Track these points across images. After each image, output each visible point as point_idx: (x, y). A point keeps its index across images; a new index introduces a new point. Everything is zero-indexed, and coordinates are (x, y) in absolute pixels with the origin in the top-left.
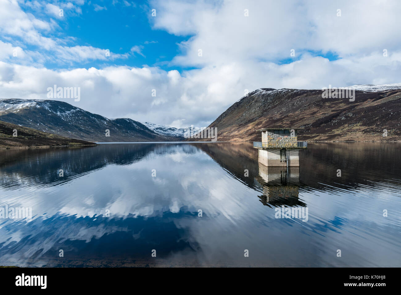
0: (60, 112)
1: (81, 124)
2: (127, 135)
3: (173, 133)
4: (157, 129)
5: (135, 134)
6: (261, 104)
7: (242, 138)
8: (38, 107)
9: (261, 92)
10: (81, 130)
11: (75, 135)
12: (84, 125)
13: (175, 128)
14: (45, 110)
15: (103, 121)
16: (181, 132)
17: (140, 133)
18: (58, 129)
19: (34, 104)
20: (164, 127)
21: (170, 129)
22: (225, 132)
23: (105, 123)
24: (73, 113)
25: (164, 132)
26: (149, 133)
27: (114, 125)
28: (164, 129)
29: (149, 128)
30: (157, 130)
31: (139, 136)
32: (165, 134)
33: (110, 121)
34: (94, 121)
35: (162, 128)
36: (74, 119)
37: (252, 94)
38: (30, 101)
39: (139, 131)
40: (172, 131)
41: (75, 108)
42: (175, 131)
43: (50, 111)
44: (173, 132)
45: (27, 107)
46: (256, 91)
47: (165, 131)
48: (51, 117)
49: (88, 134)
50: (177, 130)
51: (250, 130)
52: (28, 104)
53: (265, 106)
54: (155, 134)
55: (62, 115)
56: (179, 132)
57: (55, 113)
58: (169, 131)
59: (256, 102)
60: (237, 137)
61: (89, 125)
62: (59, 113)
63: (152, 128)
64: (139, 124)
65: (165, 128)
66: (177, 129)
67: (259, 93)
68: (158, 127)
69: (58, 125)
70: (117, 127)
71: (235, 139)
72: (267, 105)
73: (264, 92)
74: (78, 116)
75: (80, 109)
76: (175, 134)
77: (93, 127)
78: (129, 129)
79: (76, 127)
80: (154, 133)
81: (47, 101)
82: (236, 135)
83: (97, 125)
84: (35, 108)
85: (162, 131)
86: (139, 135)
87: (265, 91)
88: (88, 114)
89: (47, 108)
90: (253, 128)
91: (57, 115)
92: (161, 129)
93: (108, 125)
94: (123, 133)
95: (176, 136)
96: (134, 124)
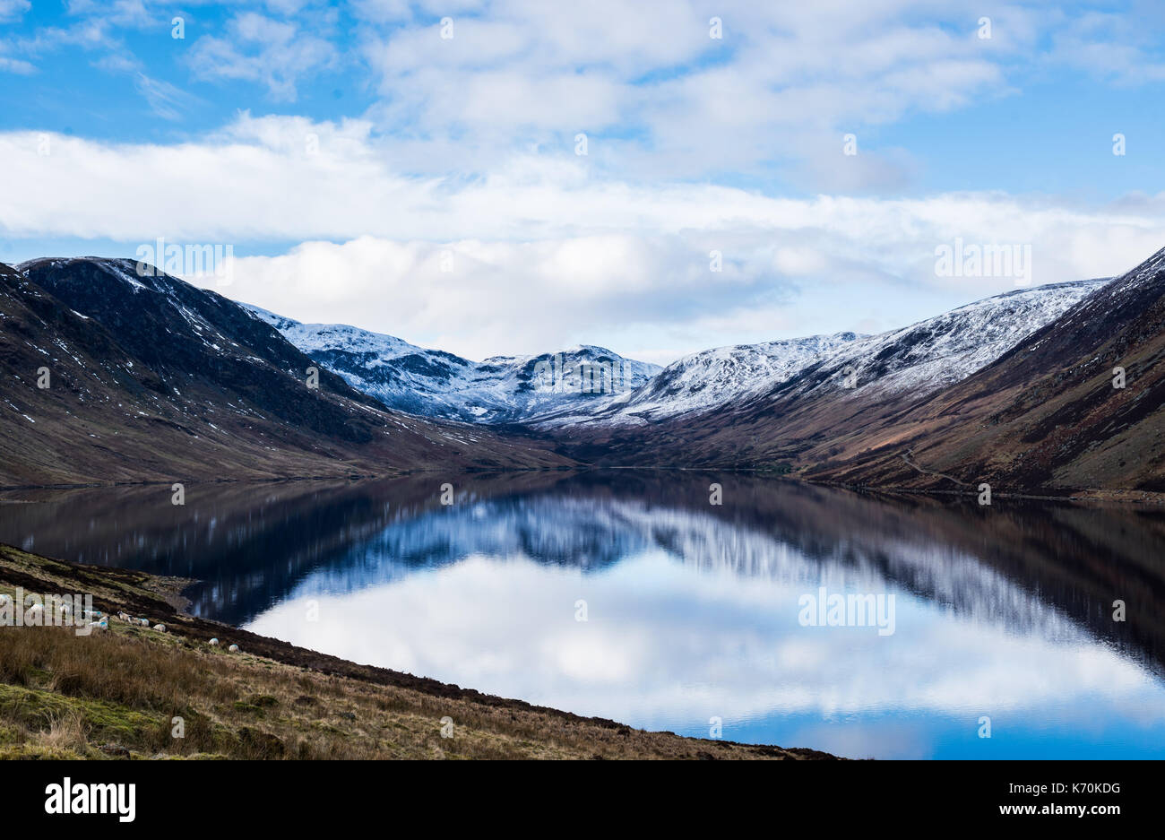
2: (167, 413)
3: (438, 399)
5: (212, 408)
13: (452, 357)
16: (501, 391)
17: (244, 394)
20: (364, 349)
21: (414, 362)
25: (371, 390)
27: (47, 310)
28: (370, 365)
31: (244, 424)
35: (354, 350)
39: (232, 378)
40: (426, 381)
42: (453, 381)
44: (435, 386)
47: (380, 376)
50: (469, 373)
56: (483, 388)
58: (404, 376)
65: (374, 355)
66: (464, 363)
70: (73, 331)
76: (461, 405)
92: (342, 359)
94: (131, 387)
95: (467, 417)
96: (186, 313)
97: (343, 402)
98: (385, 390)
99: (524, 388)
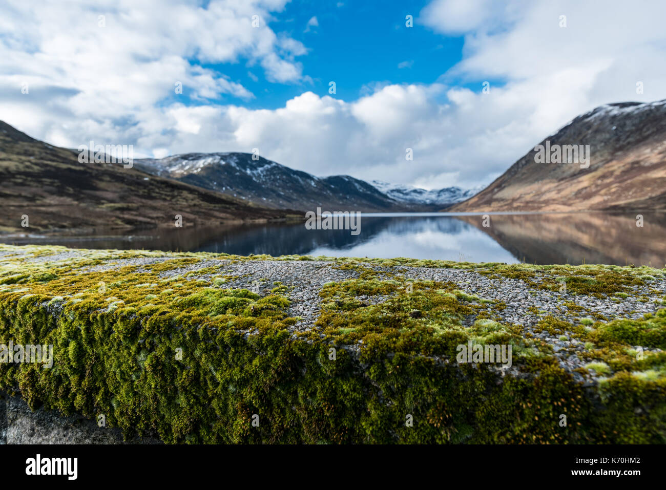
0: (251, 169)
1: (279, 187)
2: (346, 203)
3: (419, 199)
4: (392, 191)
5: (359, 202)
6: (608, 136)
7: (570, 205)
8: (223, 163)
9: (607, 112)
10: (279, 196)
11: (272, 204)
12: (283, 188)
14: (231, 167)
15: (308, 181)
16: (434, 197)
18: (250, 194)
19: (217, 160)
20: (404, 188)
21: (415, 191)
22: (529, 194)
23: (313, 184)
24: (267, 170)
25: (405, 197)
26: (381, 198)
27: (326, 186)
28: (405, 192)
29: (380, 190)
30: (392, 194)
32: (406, 199)
33: (319, 182)
34: (297, 181)
35: (401, 189)
36: (269, 179)
37: (586, 116)
38: (212, 155)
39: (364, 196)
40: (418, 195)
41: (270, 163)
42: (423, 194)
43: (238, 168)
45: (209, 164)
46: (595, 110)
47: (407, 194)
48: (240, 177)
49: (289, 201)
50: (427, 193)
51: (586, 188)
52: (210, 160)
53: (618, 140)
54: (389, 201)
55: (253, 174)
56: (430, 196)
57: (243, 171)
58: (413, 194)
59: (597, 131)
60: (557, 204)
61: (289, 188)
62: (249, 172)
63: (384, 190)
64: (363, 184)
65: (406, 190)
66: (426, 191)
67: (602, 113)
68: (394, 188)
69: (249, 189)
70: (331, 189)
71: (553, 207)
72: (623, 137)
73: (616, 111)
74: (274, 175)
75: (277, 164)
76: (424, 199)
77: (296, 190)
78: (348, 193)
79: (274, 191)
80: (388, 198)
81: (234, 154)
82: (554, 200)
83: (302, 187)
84: (219, 165)
85: (401, 195)
86: (364, 202)
87: (617, 108)
88: (287, 171)
89: (233, 164)
90: (592, 184)
91: (246, 174)
92: (399, 191)
93: (316, 187)
94: (341, 199)
95: (425, 202)
96: (356, 184)
97: (385, 200)
98: (408, 197)
99: (439, 196)
